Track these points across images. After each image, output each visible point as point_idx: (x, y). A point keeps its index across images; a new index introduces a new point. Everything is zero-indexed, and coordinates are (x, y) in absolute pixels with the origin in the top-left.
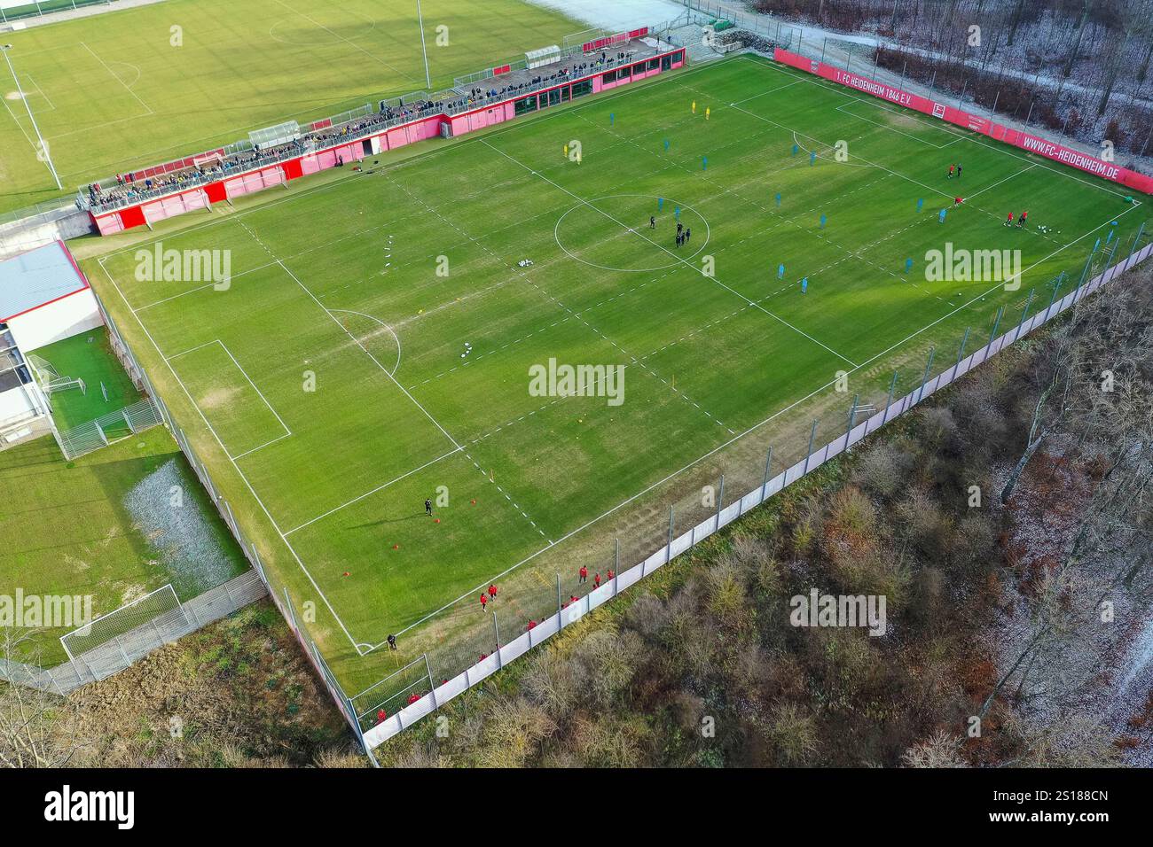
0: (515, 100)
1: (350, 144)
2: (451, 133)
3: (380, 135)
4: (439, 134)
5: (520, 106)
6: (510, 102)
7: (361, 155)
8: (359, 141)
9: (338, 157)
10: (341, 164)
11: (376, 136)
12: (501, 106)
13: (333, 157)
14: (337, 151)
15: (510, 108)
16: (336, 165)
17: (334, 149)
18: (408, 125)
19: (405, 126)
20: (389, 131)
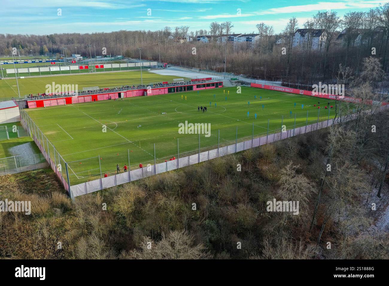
0: (168, 88)
1: (114, 93)
2: (147, 95)
3: (124, 92)
4: (143, 95)
5: (170, 90)
6: (166, 88)
7: (117, 97)
8: (117, 93)
9: (110, 97)
10: (110, 99)
11: (123, 92)
12: (164, 89)
13: (108, 96)
14: (110, 95)
15: (167, 90)
16: (109, 99)
17: (109, 94)
18: (133, 91)
19: (132, 91)
20: (127, 91)
